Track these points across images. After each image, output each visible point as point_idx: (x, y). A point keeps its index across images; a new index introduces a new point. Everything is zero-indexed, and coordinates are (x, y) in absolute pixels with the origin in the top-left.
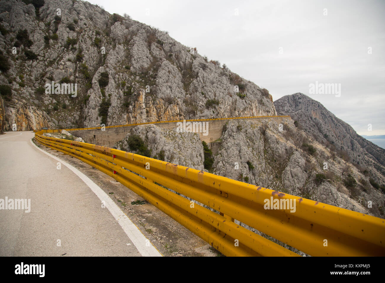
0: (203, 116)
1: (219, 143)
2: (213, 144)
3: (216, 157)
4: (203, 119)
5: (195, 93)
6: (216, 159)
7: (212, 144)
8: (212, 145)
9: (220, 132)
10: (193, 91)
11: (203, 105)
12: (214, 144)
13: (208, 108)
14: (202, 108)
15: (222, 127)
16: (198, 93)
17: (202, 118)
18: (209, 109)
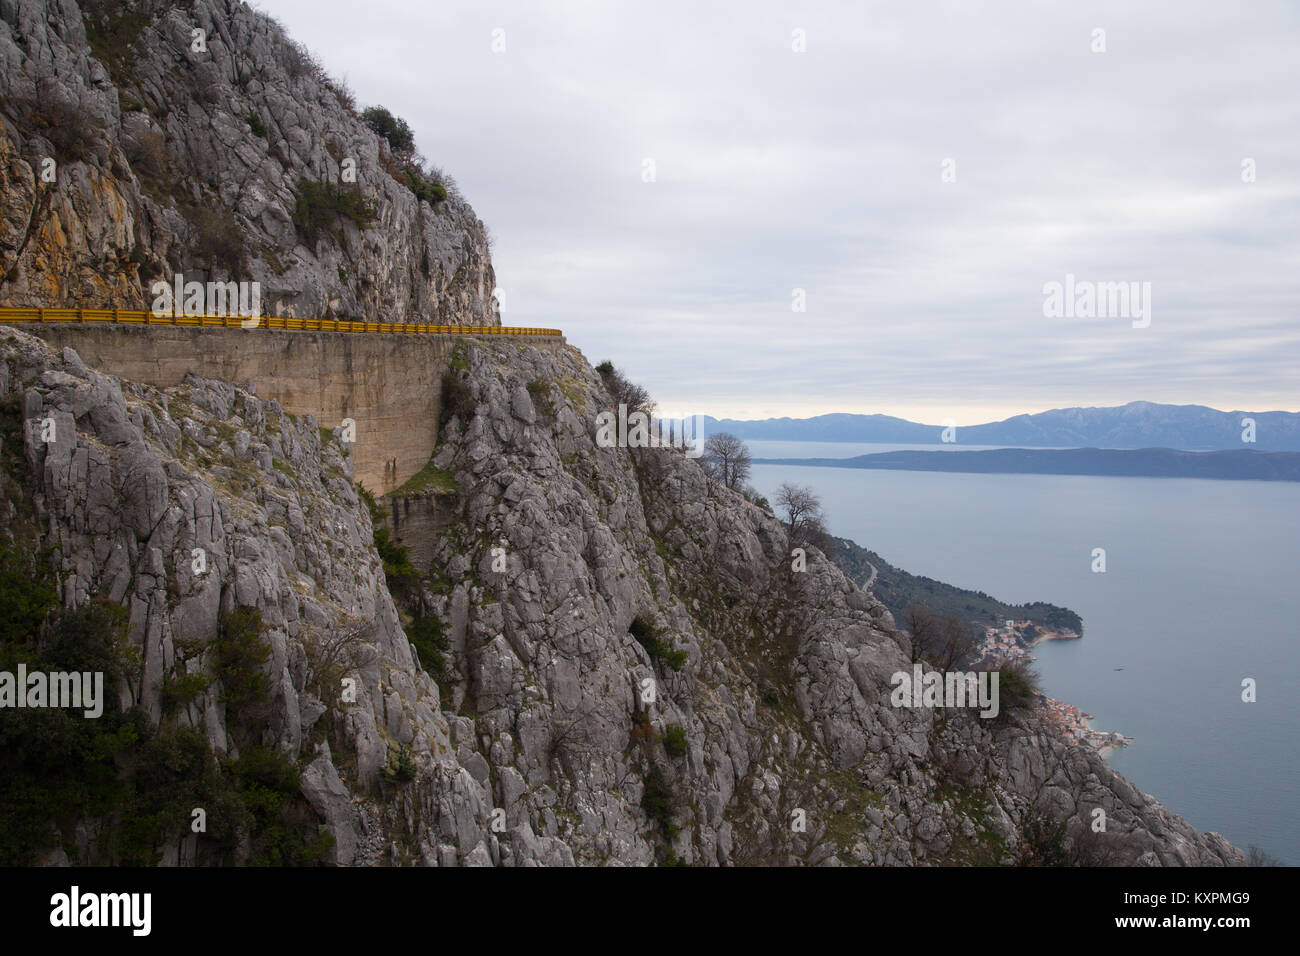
0: (287, 297)
1: (440, 498)
2: (407, 505)
3: (447, 605)
4: (285, 315)
5: (195, 111)
6: (446, 613)
7: (402, 510)
8: (402, 516)
9: (427, 422)
10: (170, 94)
11: (275, 215)
12: (414, 507)
13: (308, 240)
14: (271, 230)
15: (438, 382)
16: (222, 115)
17: (280, 308)
18: (319, 247)
